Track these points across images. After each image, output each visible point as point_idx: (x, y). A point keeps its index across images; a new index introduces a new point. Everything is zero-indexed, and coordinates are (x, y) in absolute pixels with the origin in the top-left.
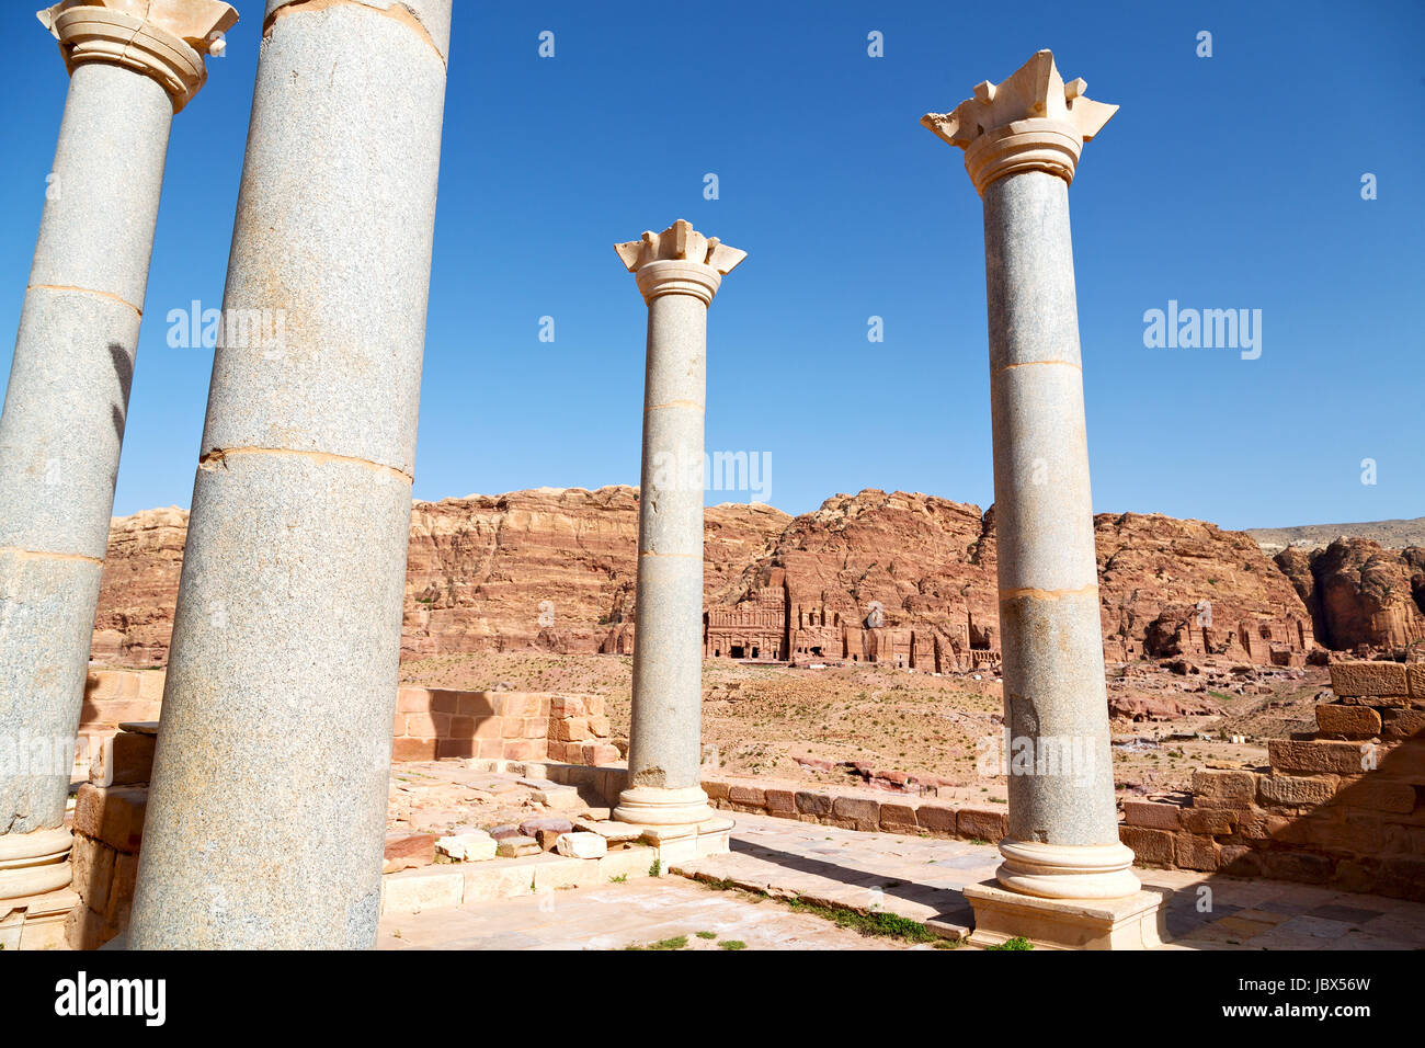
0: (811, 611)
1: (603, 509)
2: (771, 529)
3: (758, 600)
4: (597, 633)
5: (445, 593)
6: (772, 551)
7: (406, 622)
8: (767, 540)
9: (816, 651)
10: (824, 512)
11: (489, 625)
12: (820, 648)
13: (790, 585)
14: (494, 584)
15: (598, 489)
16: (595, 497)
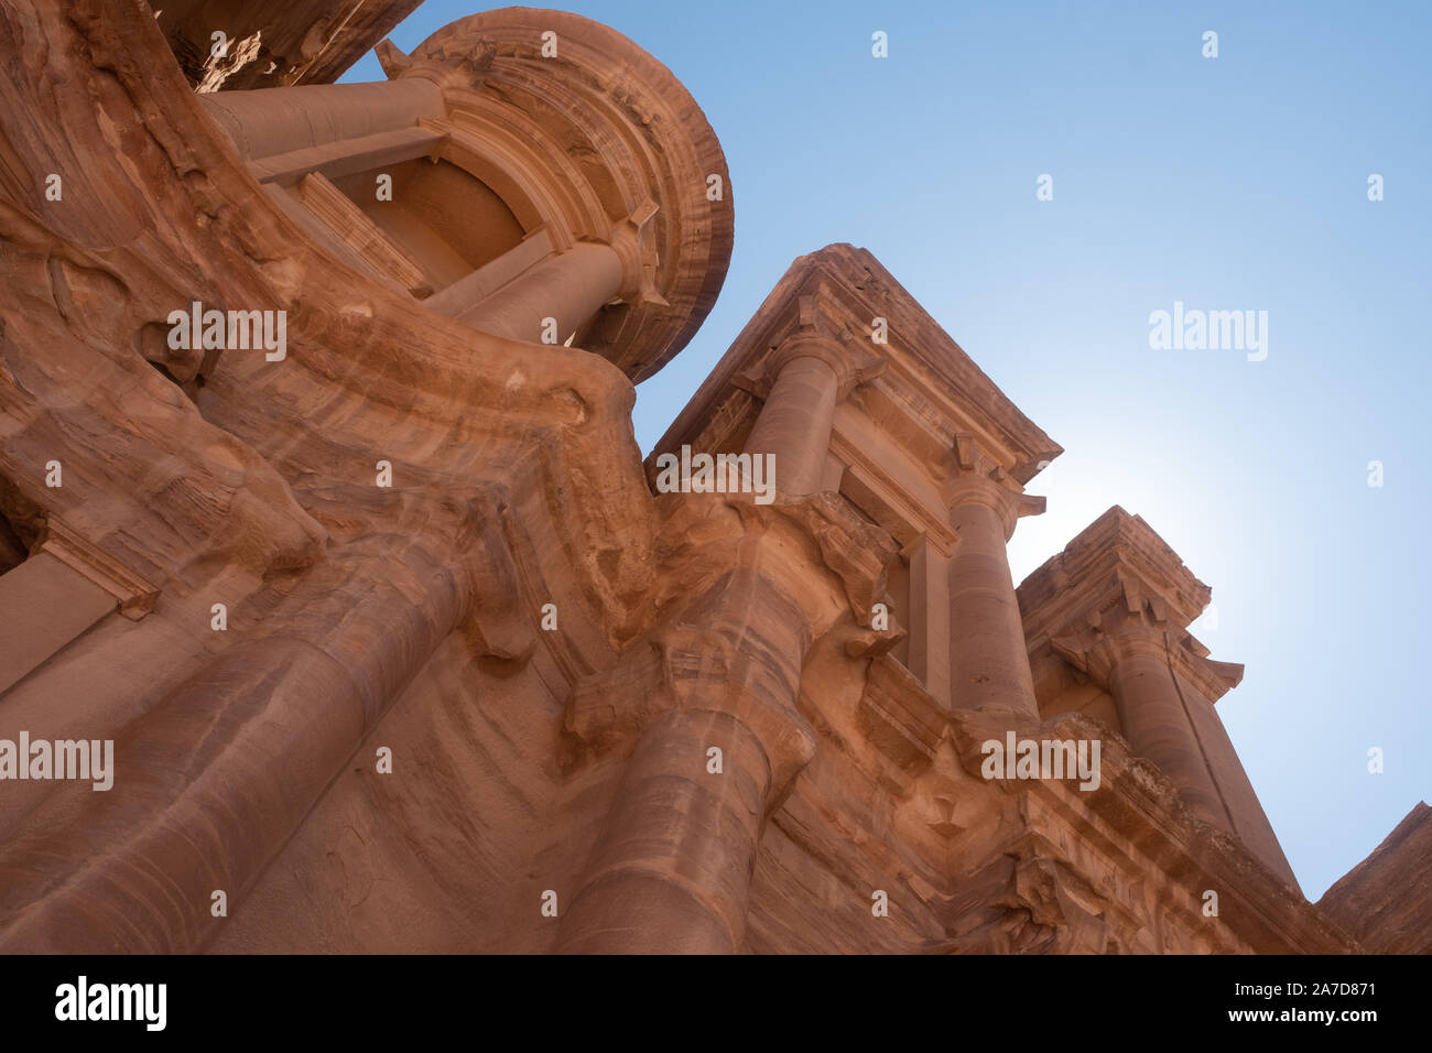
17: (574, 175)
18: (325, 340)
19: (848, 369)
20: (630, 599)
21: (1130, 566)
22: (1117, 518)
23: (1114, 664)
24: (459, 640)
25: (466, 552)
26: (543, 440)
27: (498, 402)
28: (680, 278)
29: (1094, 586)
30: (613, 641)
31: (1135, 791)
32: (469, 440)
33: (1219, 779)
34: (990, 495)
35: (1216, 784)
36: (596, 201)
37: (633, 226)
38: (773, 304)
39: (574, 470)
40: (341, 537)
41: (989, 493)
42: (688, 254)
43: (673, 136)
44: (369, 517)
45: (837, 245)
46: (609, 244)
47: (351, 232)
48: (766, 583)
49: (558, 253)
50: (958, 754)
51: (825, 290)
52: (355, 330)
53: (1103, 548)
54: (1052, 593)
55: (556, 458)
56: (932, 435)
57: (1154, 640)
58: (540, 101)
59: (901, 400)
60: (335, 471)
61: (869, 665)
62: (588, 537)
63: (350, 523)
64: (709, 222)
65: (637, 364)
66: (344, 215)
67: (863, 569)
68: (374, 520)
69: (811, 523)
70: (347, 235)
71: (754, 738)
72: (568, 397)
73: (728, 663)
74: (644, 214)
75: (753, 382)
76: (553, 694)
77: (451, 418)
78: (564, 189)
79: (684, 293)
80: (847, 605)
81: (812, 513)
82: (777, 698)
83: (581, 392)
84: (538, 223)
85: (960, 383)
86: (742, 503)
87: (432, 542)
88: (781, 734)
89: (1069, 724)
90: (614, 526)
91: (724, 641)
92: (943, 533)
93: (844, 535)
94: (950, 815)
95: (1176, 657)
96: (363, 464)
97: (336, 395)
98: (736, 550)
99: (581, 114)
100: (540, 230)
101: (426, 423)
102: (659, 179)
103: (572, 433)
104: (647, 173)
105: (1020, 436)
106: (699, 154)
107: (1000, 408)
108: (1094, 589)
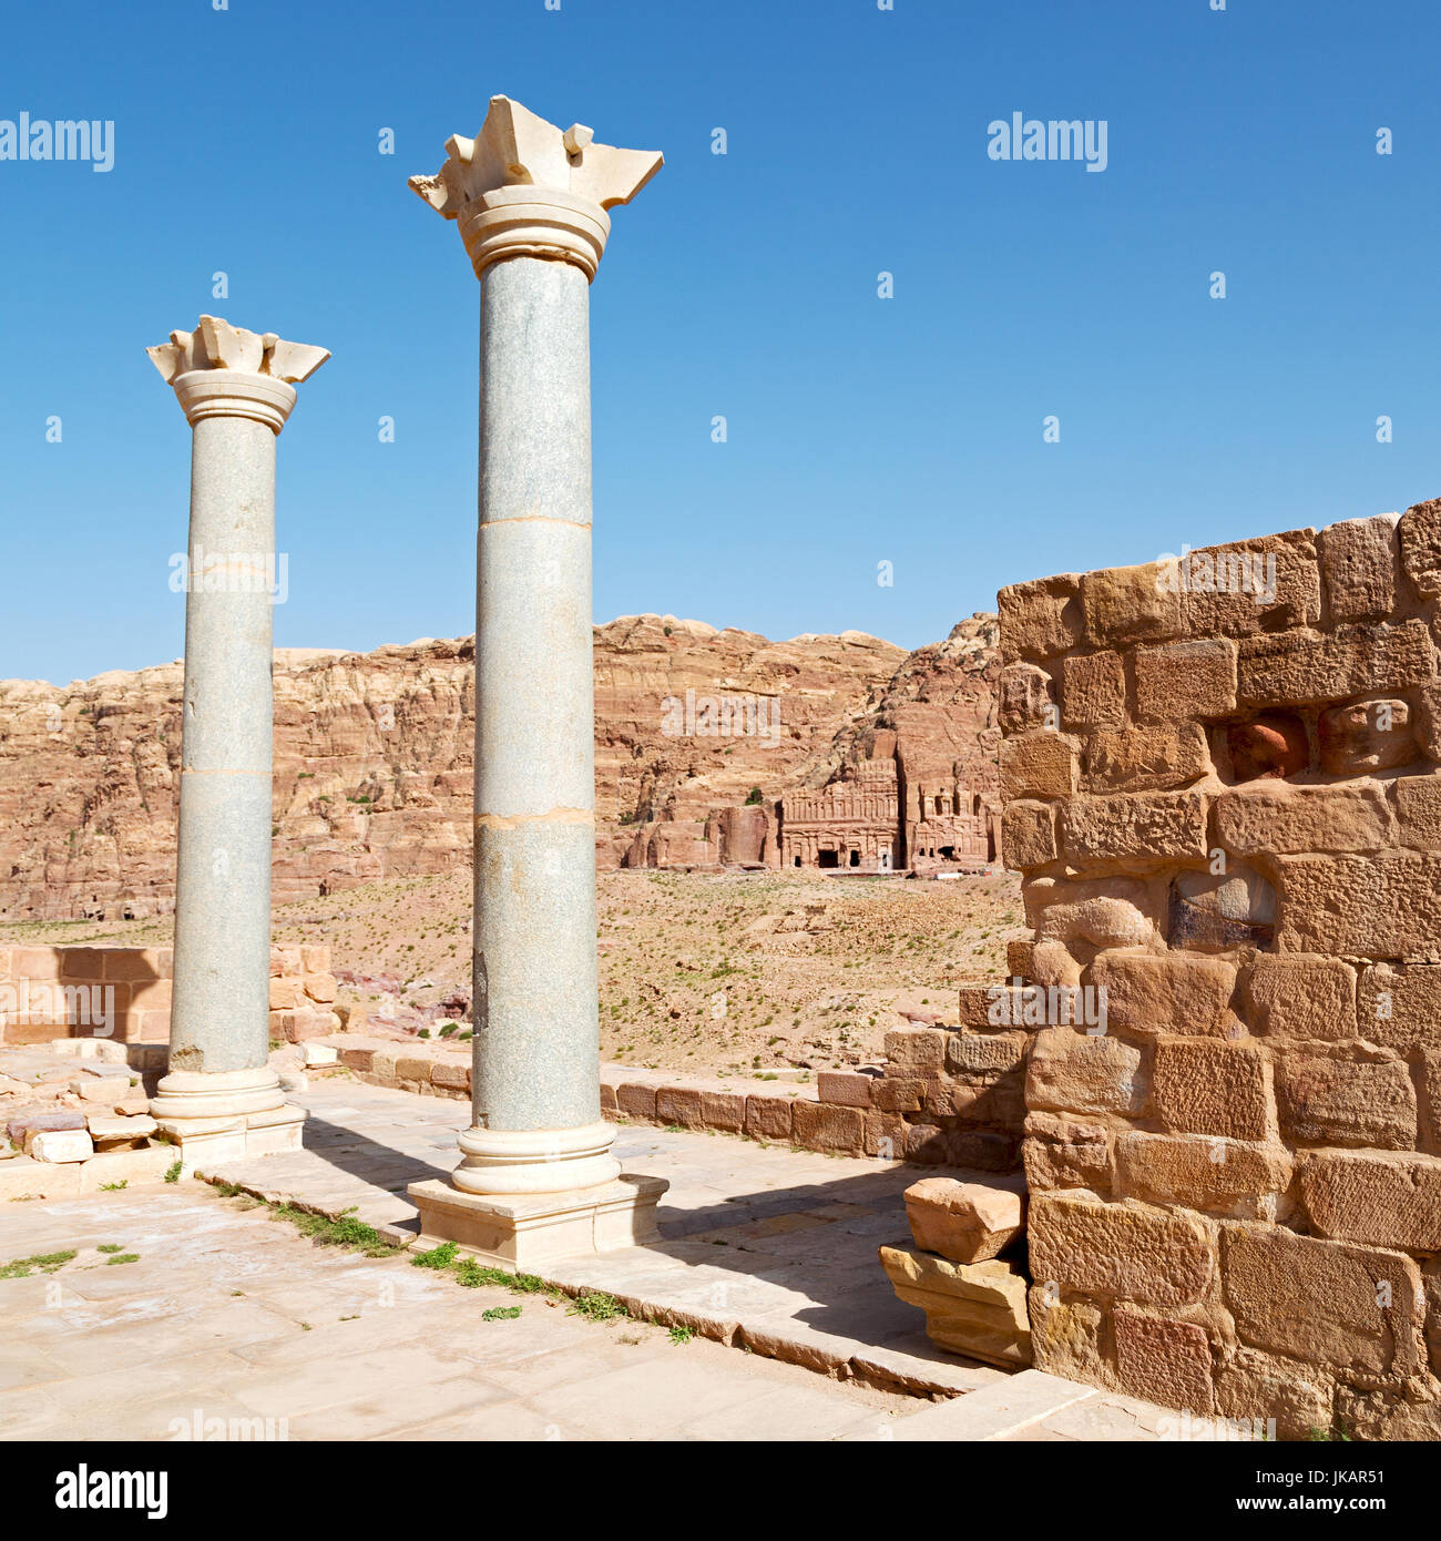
0: (938, 793)
1: (618, 652)
2: (876, 671)
3: (856, 779)
4: (617, 838)
5: (389, 788)
6: (877, 704)
7: (335, 832)
8: (869, 689)
9: (947, 852)
10: (955, 641)
11: (457, 832)
12: (952, 848)
13: (904, 755)
14: (461, 771)
15: (609, 623)
16: (606, 635)
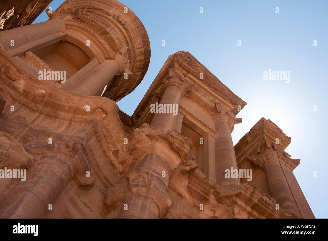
17: (103, 41)
18: (33, 100)
19: (184, 88)
20: (123, 163)
21: (268, 134)
22: (263, 121)
23: (264, 162)
24: (73, 182)
25: (72, 159)
26: (94, 123)
27: (81, 113)
28: (136, 65)
29: (258, 140)
30: (119, 175)
31: (264, 203)
32: (74, 124)
33: (293, 192)
34: (226, 119)
35: (292, 194)
36: (110, 48)
37: (121, 53)
38: (163, 69)
39: (103, 130)
40: (38, 158)
41: (226, 118)
42: (138, 58)
43: (131, 26)
44: (46, 151)
45: (180, 51)
46: (114, 59)
47: (40, 67)
48: (158, 156)
49: (100, 64)
50: (216, 197)
51: (177, 65)
52: (41, 97)
53: (260, 130)
54: (247, 143)
55: (98, 127)
56: (209, 104)
57: (275, 155)
58: (92, 21)
59: (200, 95)
60: (37, 138)
61: (190, 175)
62: (109, 147)
63: (41, 153)
64: (143, 49)
65: (127, 90)
66: (38, 62)
67: (184, 150)
68: (47, 152)
69: (169, 139)
70: (39, 68)
71: (154, 202)
72: (100, 110)
73: (146, 182)
74: (124, 50)
75: (158, 93)
76: (102, 192)
77: (69, 119)
78: (100, 45)
79: (138, 69)
80: (181, 160)
81: (169, 136)
82: (161, 190)
83: (103, 109)
84: (94, 56)
85: (217, 88)
86: (150, 135)
87: (63, 157)
88: (162, 199)
89: (244, 186)
90: (116, 143)
91: (145, 176)
92: (213, 132)
93: (179, 141)
94: (215, 214)
95: (281, 159)
96: (45, 135)
97: (37, 115)
98: (149, 148)
99: (104, 24)
100: (94, 58)
101: (62, 121)
102: (128, 39)
103: (102, 120)
104: (124, 37)
105: (234, 101)
106: (139, 30)
107: (228, 93)
108: (258, 141)
